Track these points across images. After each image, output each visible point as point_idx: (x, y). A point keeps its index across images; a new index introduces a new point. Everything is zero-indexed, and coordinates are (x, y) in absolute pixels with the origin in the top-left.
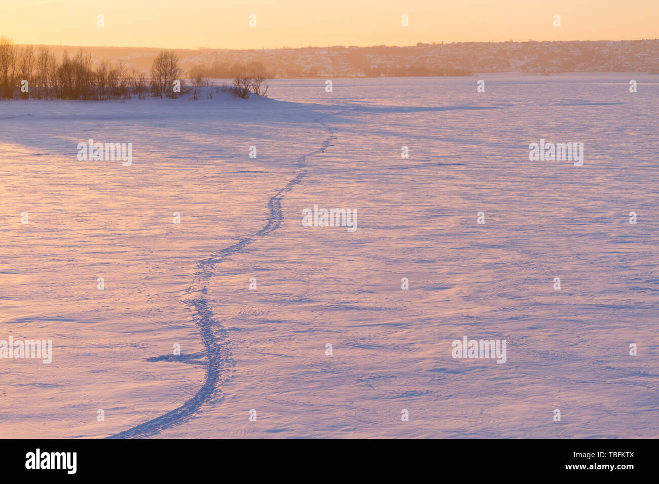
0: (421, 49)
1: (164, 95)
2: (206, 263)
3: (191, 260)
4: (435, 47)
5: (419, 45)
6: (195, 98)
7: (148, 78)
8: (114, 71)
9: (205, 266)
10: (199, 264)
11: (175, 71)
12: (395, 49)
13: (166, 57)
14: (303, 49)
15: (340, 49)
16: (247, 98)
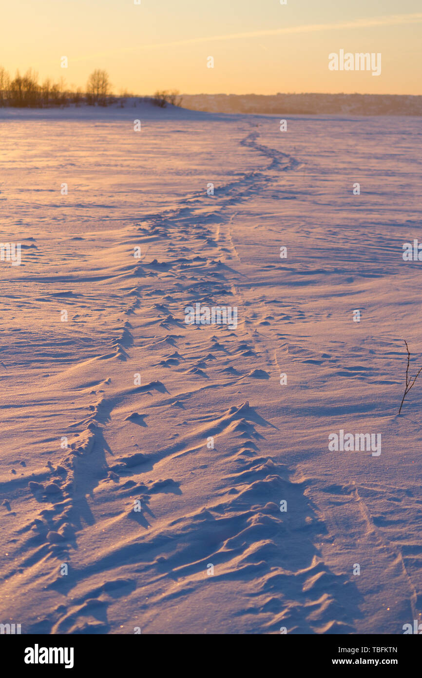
0: (280, 97)
1: (96, 104)
2: (173, 224)
3: (117, 214)
4: (289, 96)
5: (279, 94)
6: (122, 107)
7: (84, 90)
8: (57, 85)
9: (174, 231)
10: (145, 225)
11: (106, 85)
12: (262, 97)
13: (98, 74)
14: (197, 96)
15: (223, 96)
16: (165, 107)
